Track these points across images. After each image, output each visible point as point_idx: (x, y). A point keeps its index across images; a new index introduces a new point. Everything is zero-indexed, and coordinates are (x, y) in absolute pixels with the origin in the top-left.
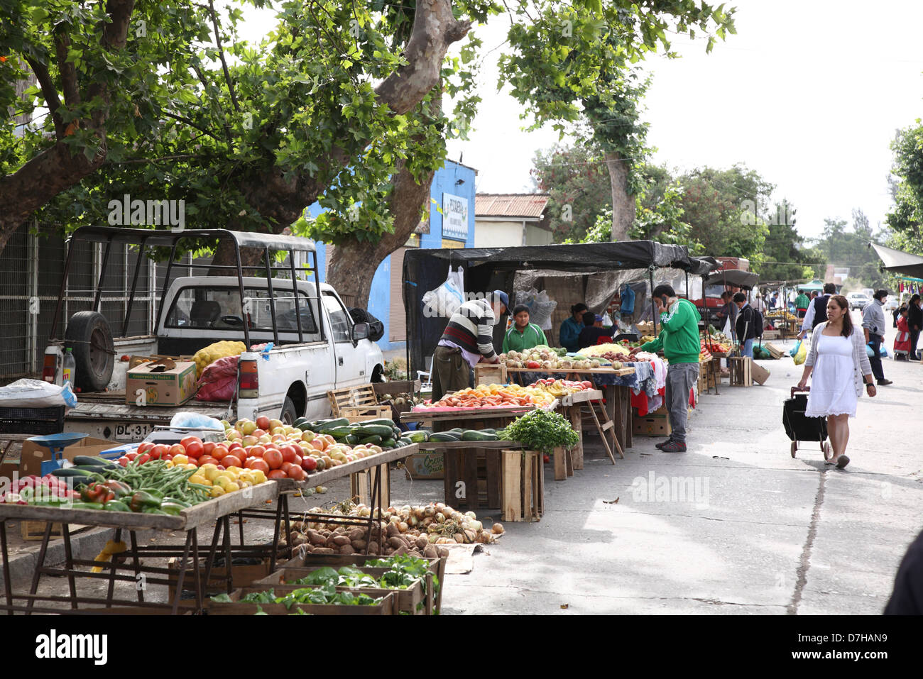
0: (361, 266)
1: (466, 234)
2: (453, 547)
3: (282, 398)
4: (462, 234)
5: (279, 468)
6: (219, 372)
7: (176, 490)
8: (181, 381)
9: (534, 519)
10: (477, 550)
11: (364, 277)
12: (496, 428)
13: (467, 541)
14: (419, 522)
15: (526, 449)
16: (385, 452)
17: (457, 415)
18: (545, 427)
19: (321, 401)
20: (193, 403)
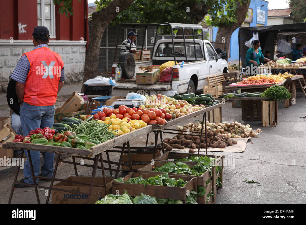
0: (227, 34)
1: (264, 22)
2: (240, 139)
3: (188, 80)
4: (263, 22)
5: (154, 119)
6: (166, 72)
7: (98, 134)
8: (153, 76)
9: (274, 126)
10: (249, 141)
11: (227, 37)
12: (260, 92)
13: (246, 136)
14: (228, 128)
15: (271, 100)
16: (206, 108)
17: (246, 87)
18: (278, 92)
19: (204, 80)
20: (158, 83)
